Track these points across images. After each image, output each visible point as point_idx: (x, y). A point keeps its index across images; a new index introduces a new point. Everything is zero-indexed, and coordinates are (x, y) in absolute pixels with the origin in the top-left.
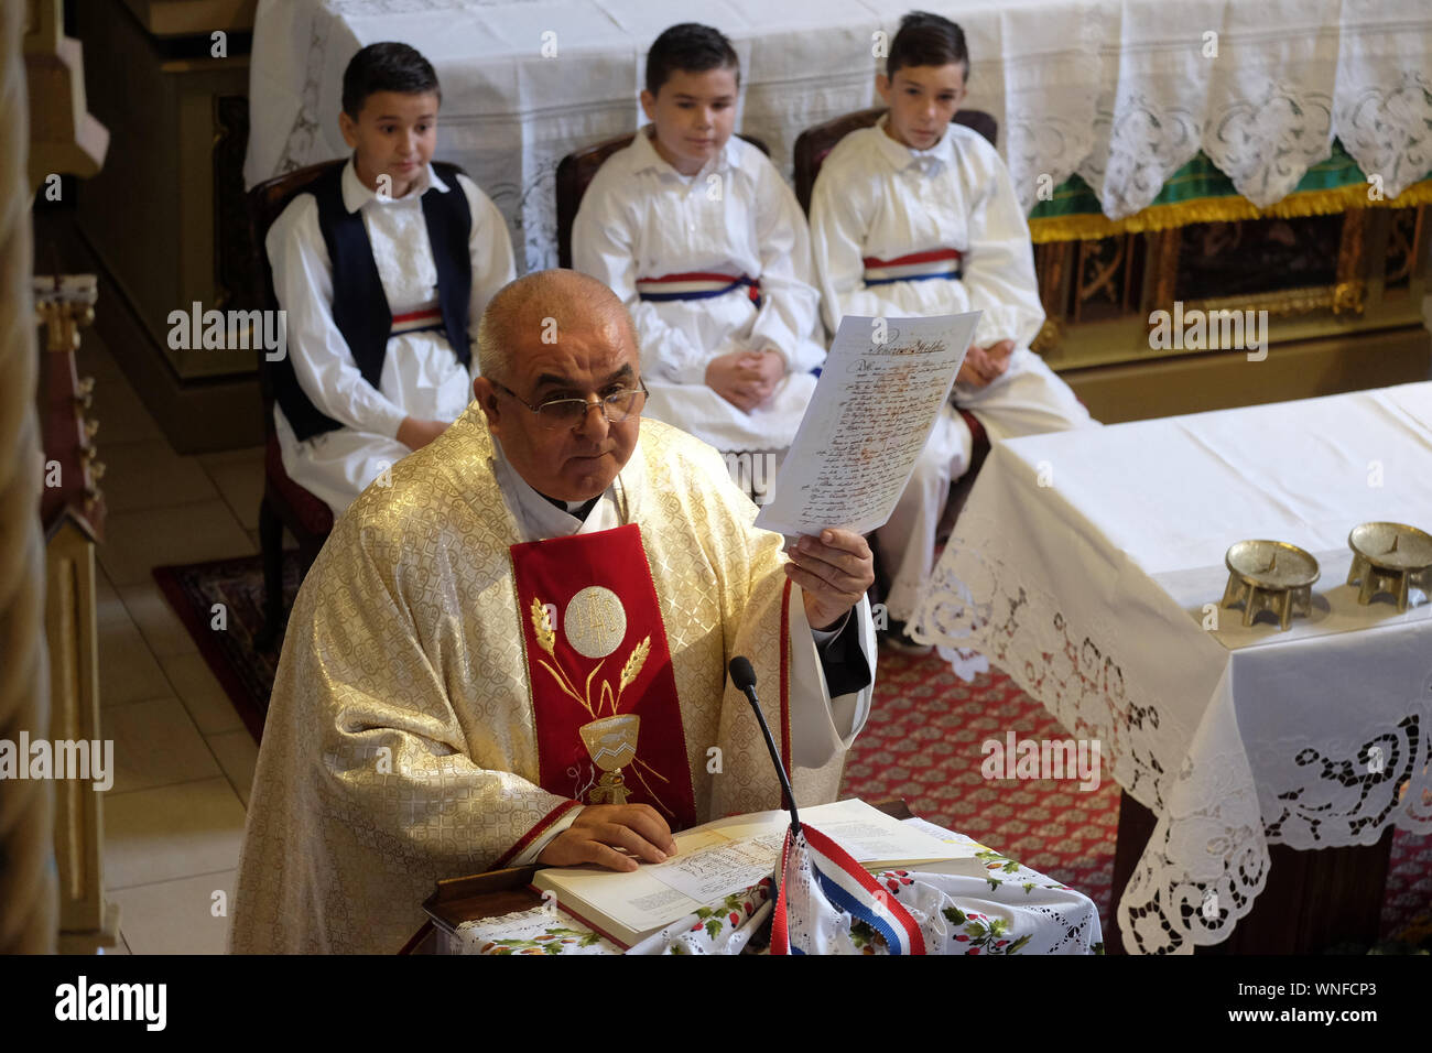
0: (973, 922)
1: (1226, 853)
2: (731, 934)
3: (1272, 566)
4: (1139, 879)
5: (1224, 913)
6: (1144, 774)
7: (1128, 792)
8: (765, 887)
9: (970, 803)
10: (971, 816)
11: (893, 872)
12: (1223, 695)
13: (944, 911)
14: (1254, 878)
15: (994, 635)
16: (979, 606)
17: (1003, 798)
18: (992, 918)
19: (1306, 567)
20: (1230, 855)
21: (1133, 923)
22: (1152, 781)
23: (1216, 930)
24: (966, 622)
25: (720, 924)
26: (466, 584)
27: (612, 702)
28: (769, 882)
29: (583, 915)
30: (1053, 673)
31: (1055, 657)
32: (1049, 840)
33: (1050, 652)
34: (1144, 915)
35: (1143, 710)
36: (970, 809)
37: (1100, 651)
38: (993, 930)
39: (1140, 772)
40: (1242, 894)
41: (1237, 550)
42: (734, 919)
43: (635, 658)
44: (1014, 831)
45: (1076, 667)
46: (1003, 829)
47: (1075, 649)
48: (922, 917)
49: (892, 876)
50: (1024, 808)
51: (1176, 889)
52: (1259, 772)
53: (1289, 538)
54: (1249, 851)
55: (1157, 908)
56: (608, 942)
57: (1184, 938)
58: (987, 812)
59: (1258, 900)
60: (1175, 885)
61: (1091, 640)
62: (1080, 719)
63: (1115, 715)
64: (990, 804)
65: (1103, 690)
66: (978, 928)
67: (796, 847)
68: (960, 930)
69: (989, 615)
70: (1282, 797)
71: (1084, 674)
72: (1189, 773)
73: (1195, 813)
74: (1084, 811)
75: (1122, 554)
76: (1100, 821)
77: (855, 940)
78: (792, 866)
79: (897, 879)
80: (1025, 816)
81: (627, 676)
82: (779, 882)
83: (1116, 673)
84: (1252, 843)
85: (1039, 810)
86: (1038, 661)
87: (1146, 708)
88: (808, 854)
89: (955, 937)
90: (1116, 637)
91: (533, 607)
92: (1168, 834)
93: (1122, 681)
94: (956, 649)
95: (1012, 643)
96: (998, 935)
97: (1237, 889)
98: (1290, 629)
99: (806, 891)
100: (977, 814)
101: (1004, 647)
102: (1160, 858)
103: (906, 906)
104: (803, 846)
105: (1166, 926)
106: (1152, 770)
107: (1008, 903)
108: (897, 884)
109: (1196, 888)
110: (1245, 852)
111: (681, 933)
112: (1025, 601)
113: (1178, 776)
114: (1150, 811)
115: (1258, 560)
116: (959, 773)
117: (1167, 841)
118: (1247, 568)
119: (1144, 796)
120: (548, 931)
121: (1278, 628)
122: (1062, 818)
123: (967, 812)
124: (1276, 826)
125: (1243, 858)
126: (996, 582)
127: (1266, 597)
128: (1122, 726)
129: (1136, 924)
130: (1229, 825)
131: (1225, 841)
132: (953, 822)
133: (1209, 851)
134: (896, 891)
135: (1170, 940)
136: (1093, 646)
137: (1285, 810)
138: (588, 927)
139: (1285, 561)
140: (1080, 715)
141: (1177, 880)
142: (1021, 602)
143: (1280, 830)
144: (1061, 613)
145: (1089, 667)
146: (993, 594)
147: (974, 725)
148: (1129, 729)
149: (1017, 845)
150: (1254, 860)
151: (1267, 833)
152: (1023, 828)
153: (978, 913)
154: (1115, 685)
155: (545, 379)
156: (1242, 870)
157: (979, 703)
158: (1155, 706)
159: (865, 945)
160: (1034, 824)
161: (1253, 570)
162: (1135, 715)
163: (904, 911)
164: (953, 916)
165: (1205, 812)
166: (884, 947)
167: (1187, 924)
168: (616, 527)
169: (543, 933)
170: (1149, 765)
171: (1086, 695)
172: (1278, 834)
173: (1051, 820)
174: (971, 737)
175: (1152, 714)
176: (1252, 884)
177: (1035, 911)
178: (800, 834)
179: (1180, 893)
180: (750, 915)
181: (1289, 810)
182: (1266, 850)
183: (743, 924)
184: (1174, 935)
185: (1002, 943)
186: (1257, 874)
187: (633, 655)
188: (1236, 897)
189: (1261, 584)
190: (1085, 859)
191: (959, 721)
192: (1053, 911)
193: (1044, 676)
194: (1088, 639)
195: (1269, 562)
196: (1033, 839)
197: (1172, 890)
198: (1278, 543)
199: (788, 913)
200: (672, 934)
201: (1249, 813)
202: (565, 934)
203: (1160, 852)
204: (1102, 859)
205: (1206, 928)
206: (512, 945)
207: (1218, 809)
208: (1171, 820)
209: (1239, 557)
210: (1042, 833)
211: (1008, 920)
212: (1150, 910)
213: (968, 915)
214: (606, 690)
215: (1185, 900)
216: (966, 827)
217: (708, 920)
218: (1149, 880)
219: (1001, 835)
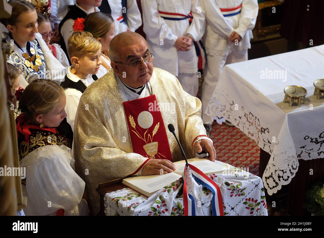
0: (232, 185)
1: (288, 162)
2: (173, 192)
3: (295, 92)
4: (267, 170)
5: (288, 177)
6: (266, 144)
7: (262, 149)
8: (181, 180)
9: (222, 153)
10: (223, 156)
11: (211, 174)
12: (285, 125)
13: (225, 183)
14: (295, 168)
15: (226, 112)
16: (222, 106)
17: (230, 152)
18: (237, 184)
19: (303, 91)
20: (289, 163)
21: (266, 181)
22: (269, 146)
23: (287, 181)
24: (219, 110)
25: (170, 190)
26: (112, 113)
27: (151, 139)
28: (181, 179)
29: (136, 189)
30: (242, 121)
31: (242, 117)
32: (242, 161)
33: (241, 116)
34: (269, 179)
35: (265, 129)
36: (222, 155)
37: (253, 115)
38: (237, 187)
39: (265, 144)
40: (292, 172)
41: (286, 89)
42: (174, 188)
43: (156, 128)
44: (233, 159)
45: (247, 119)
46: (231, 159)
47: (247, 115)
48: (220, 185)
49: (211, 175)
50: (235, 153)
51: (276, 172)
52: (295, 142)
53: (299, 85)
54: (294, 161)
55: (272, 177)
56: (143, 196)
57: (279, 184)
58: (227, 155)
59: (296, 173)
60: (276, 171)
61: (251, 113)
62: (249, 132)
63: (258, 131)
64: (227, 153)
65: (255, 125)
66: (234, 186)
67: (188, 170)
68: (229, 187)
69: (225, 108)
70: (301, 148)
71: (250, 121)
72: (278, 144)
73: (280, 153)
74: (250, 153)
75: (258, 91)
76: (254, 156)
77: (204, 191)
78: (187, 175)
79: (213, 176)
80: (236, 155)
81: (154, 132)
82: (184, 179)
83: (258, 120)
84: (294, 160)
85: (239, 154)
86: (238, 119)
87: (266, 128)
88: (191, 171)
89: (228, 189)
90: (257, 112)
91: (129, 117)
92: (274, 159)
93: (259, 122)
94: (217, 117)
95: (231, 115)
96: (239, 188)
97: (291, 171)
98: (301, 107)
99: (191, 180)
100: (224, 156)
101: (229, 115)
102: (272, 164)
103: (215, 182)
104: (189, 169)
105: (274, 181)
106: (268, 143)
107: (240, 180)
108: (213, 177)
109: (281, 171)
110: (293, 162)
111: (161, 193)
112: (234, 104)
113: (275, 144)
114: (268, 153)
115: (292, 90)
116: (219, 146)
117: (273, 160)
118: (289, 93)
119: (267, 150)
120: (128, 194)
121: (298, 107)
122: (245, 155)
123: (222, 156)
124: (300, 155)
125: (292, 163)
126: (226, 100)
127: (294, 99)
128: (260, 133)
129: (267, 181)
130: (288, 156)
131: (288, 159)
132: (219, 158)
133: (284, 162)
134: (213, 179)
135: (276, 184)
136: (252, 114)
137: (302, 151)
138: (137, 192)
139: (299, 90)
140: (249, 131)
141: (276, 170)
142: (233, 104)
143: (301, 156)
144: (243, 107)
145: (251, 119)
146: (226, 103)
147: (222, 134)
148: (262, 133)
149: (234, 163)
150: (295, 164)
151: (298, 157)
152: (235, 159)
153: (233, 183)
154: (258, 123)
155: (130, 57)
156: (292, 166)
157: (222, 128)
158: (268, 128)
159: (206, 192)
160: (238, 157)
161: (291, 93)
162: (263, 130)
163: (215, 184)
164: (227, 184)
165: (282, 153)
166: (211, 193)
167: (279, 180)
168: (149, 96)
169: (127, 195)
170: (268, 142)
171: (250, 126)
172: (300, 157)
173: (242, 156)
174: (221, 137)
175: (268, 130)
176: (295, 169)
177: (247, 182)
178: (188, 166)
179: (277, 173)
180: (177, 187)
181: (303, 151)
182: (298, 161)
183: (176, 190)
184: (276, 183)
185: (239, 190)
186: (296, 167)
187: (155, 127)
188: (291, 173)
189: (293, 96)
190: (251, 165)
191: (218, 133)
192: (251, 181)
193: (240, 122)
194: (250, 112)
195: (295, 91)
196: (238, 161)
197: (275, 172)
198: (296, 86)
199: (187, 186)
200: (159, 193)
201: (293, 152)
202: (132, 195)
203: (272, 163)
204: (256, 165)
205: (284, 181)
206: (119, 198)
207: (286, 152)
208: (274, 155)
209: (287, 90)
210: (240, 159)
211: (241, 184)
212: (270, 177)
213: (231, 184)
214: (149, 136)
215: (279, 174)
216: (222, 159)
217: (167, 189)
218: (270, 170)
219: (230, 160)
